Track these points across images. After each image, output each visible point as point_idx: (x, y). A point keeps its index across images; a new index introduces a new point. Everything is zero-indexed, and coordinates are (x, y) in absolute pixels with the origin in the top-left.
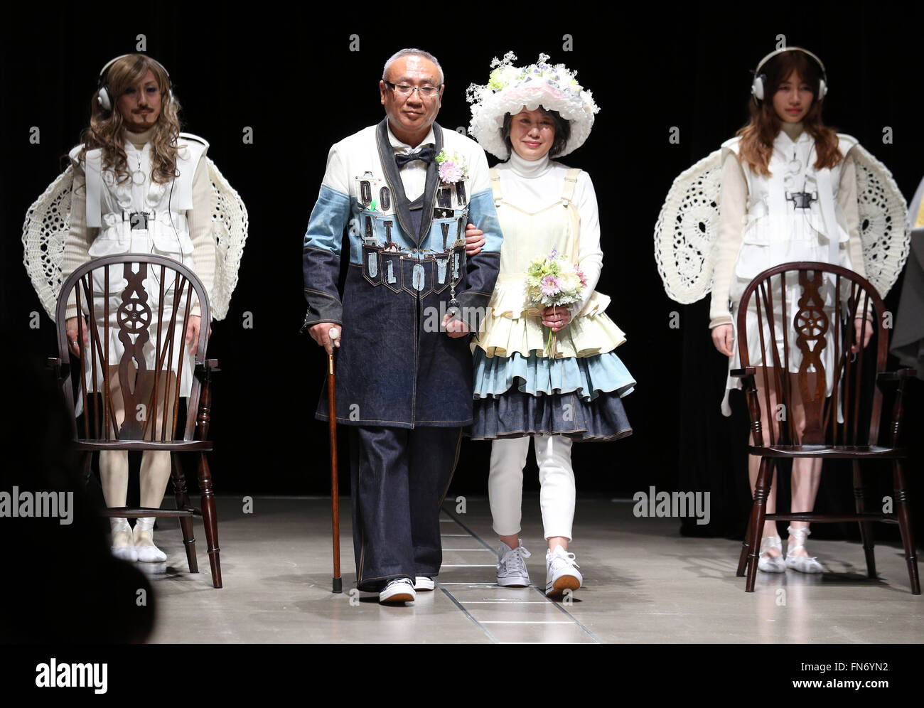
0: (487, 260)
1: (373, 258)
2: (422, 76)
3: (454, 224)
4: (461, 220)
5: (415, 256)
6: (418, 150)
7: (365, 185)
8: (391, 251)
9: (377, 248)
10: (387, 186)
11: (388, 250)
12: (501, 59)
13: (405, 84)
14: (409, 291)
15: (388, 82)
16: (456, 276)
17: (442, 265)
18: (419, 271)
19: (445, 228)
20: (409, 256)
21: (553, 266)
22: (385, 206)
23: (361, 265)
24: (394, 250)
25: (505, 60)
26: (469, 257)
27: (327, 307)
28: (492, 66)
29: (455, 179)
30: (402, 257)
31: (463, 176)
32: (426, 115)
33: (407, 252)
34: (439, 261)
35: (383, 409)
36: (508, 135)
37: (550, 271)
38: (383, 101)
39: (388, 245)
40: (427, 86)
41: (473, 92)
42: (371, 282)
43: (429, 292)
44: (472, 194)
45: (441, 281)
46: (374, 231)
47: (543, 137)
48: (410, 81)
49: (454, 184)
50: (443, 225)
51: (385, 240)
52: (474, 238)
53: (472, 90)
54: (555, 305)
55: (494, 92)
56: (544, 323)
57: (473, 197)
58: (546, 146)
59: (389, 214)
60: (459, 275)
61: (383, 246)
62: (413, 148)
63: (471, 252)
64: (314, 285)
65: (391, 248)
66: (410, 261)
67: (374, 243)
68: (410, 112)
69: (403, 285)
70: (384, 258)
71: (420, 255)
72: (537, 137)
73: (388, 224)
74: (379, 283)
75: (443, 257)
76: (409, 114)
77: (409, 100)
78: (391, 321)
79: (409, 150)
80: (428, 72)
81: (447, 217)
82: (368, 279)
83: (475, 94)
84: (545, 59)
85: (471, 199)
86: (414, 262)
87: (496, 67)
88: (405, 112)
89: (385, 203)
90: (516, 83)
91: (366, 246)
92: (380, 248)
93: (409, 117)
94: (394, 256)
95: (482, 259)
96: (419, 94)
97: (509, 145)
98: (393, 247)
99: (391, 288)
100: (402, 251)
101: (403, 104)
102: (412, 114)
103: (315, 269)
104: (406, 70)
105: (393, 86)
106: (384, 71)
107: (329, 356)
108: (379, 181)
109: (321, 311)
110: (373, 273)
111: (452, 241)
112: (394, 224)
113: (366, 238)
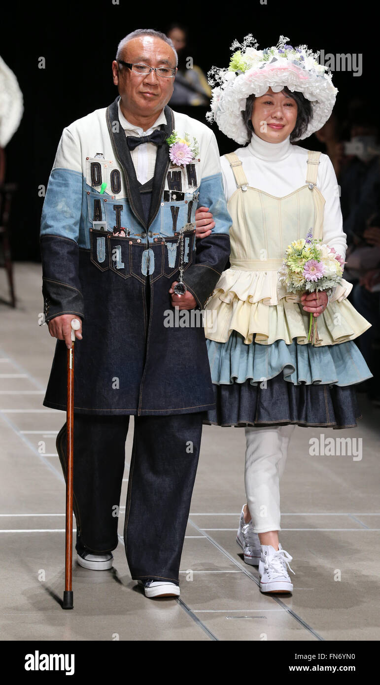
0: (217, 241)
1: (101, 242)
2: (159, 57)
3: (184, 207)
4: (191, 203)
5: (144, 241)
6: (150, 132)
7: (96, 167)
8: (121, 236)
9: (106, 232)
10: (118, 169)
11: (116, 235)
12: (241, 41)
13: (142, 64)
14: (137, 277)
15: (121, 62)
16: (186, 260)
17: (172, 249)
18: (149, 255)
19: (175, 211)
20: (139, 241)
21: (314, 251)
22: (116, 189)
23: (89, 250)
24: (123, 234)
25: (245, 43)
26: (199, 239)
27: (70, 298)
28: (232, 49)
29: (186, 161)
30: (131, 243)
31: (193, 159)
32: (161, 97)
33: (136, 237)
34: (169, 245)
35: (117, 398)
36: (250, 119)
37: (312, 255)
38: (116, 82)
39: (118, 229)
40: (163, 67)
41: (214, 75)
42: (99, 267)
43: (160, 276)
44: (203, 178)
45: (172, 265)
46: (103, 215)
47: (287, 120)
48: (147, 61)
49: (185, 166)
50: (172, 208)
51: (114, 224)
52: (206, 221)
53: (213, 73)
54: (317, 291)
55: (237, 74)
56: (305, 309)
57: (203, 181)
58: (289, 128)
59: (120, 197)
60: (189, 259)
61: (112, 230)
62: (145, 130)
63: (202, 235)
64: (57, 275)
65: (120, 233)
66: (139, 246)
67: (102, 227)
68: (145, 93)
69: (131, 271)
70: (112, 243)
71: (150, 239)
72: (281, 119)
73: (118, 208)
74: (106, 269)
75: (173, 240)
76: (145, 94)
77: (146, 81)
78: (120, 307)
79: (140, 133)
80: (164, 53)
81: (177, 199)
82: (96, 264)
83: (217, 77)
84: (285, 41)
85: (202, 183)
86: (143, 248)
87: (237, 49)
88: (141, 93)
89: (116, 187)
90: (261, 64)
91: (93, 230)
92: (109, 232)
93: (145, 98)
94: (123, 241)
95: (213, 241)
96: (156, 75)
97: (251, 128)
98: (122, 232)
99: (119, 273)
100: (131, 236)
101: (140, 85)
102: (148, 95)
103: (58, 259)
104: (143, 50)
105: (129, 66)
106: (118, 51)
107: (69, 350)
108: (110, 164)
109: (64, 302)
110: (101, 258)
111: (182, 225)
112: (125, 208)
113: (94, 223)
